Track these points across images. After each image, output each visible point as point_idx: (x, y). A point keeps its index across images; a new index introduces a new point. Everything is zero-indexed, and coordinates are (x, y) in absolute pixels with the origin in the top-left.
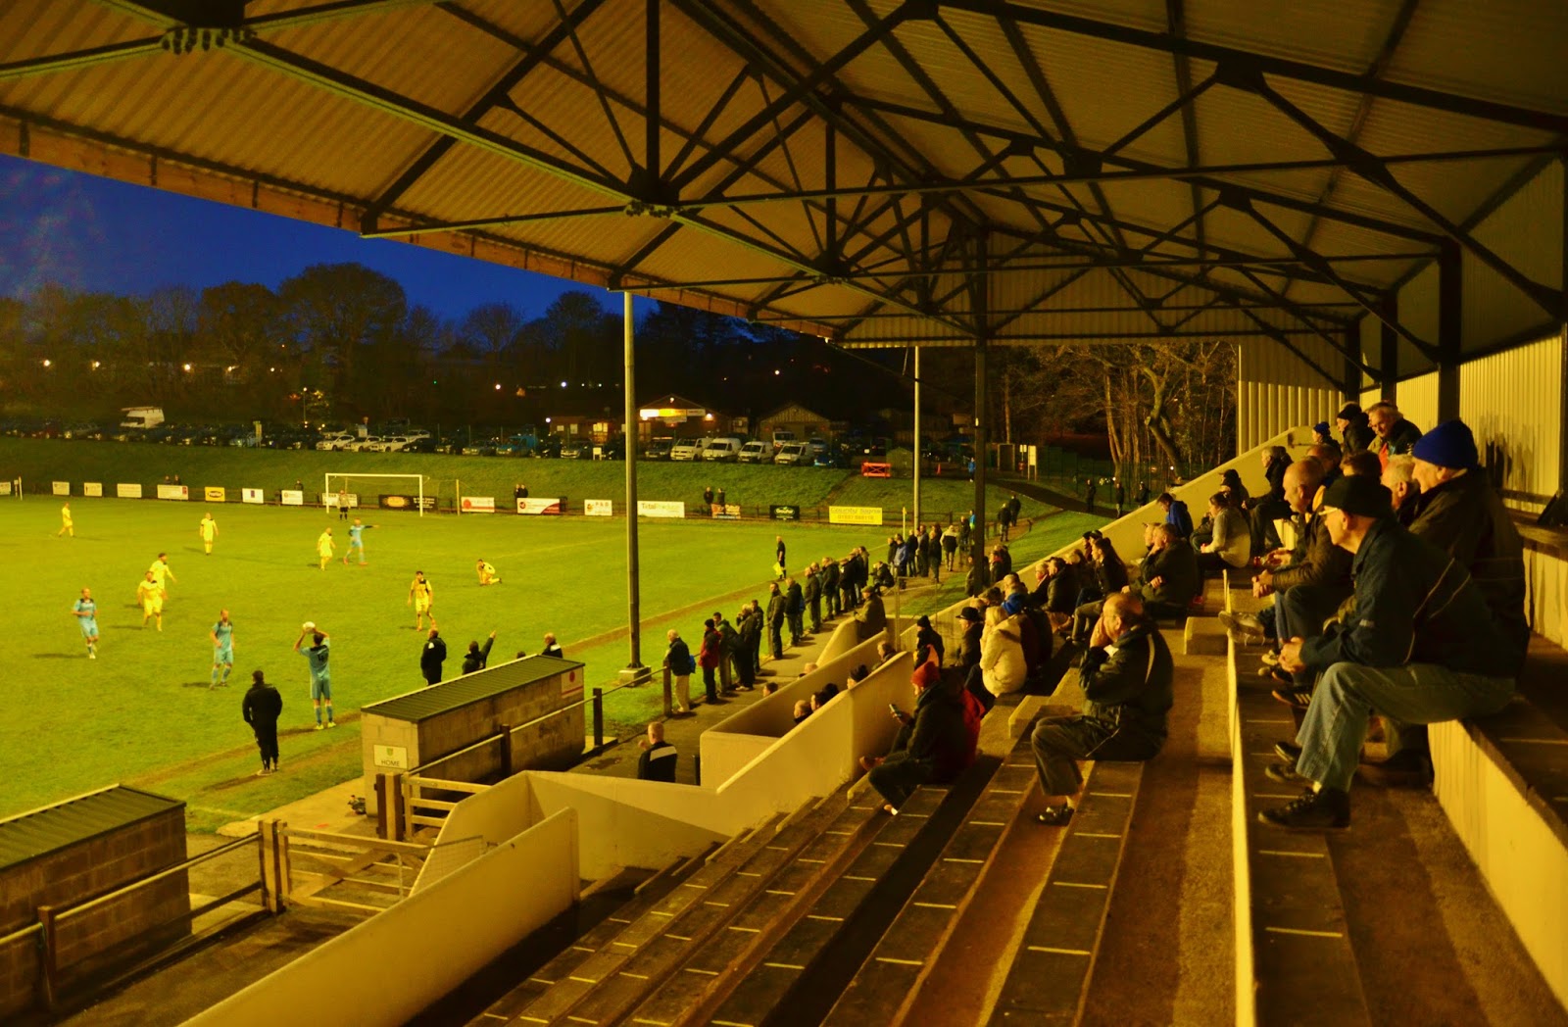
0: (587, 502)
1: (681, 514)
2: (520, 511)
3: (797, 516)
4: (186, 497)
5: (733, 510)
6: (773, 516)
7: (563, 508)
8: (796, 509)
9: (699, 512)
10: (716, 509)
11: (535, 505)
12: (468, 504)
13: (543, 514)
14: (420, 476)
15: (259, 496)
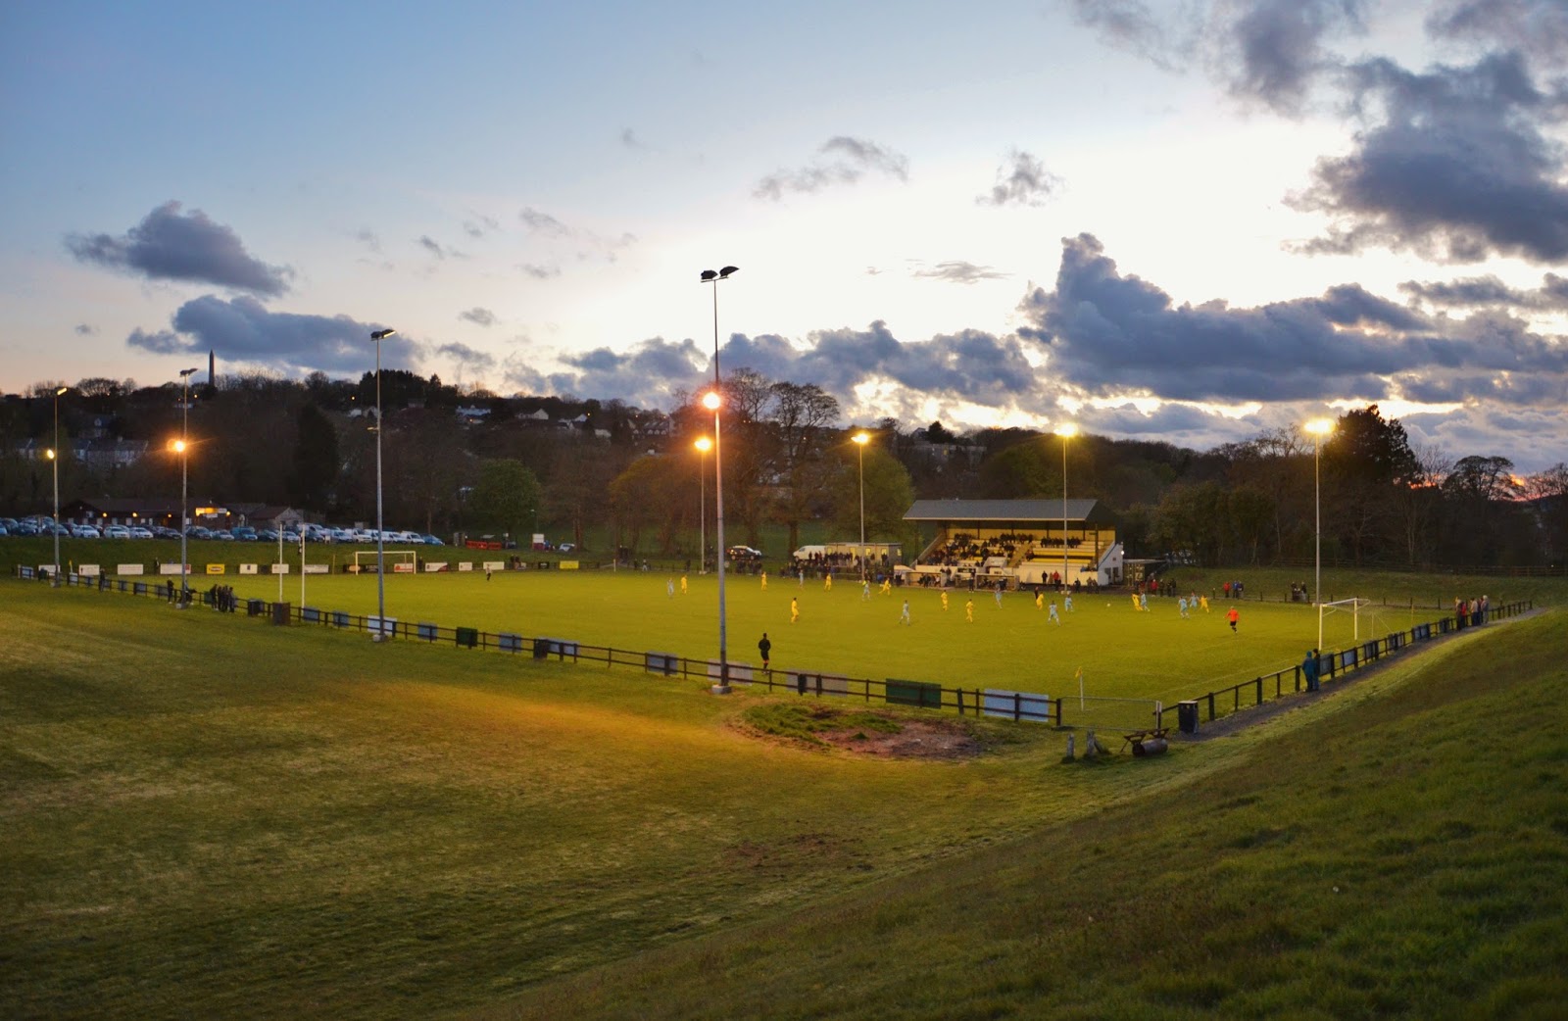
0: (461, 564)
1: (503, 568)
2: (427, 570)
3: (548, 567)
5: (524, 564)
6: (540, 567)
7: (448, 568)
8: (548, 563)
9: (511, 566)
10: (517, 564)
11: (434, 567)
12: (398, 568)
13: (439, 571)
15: (254, 568)
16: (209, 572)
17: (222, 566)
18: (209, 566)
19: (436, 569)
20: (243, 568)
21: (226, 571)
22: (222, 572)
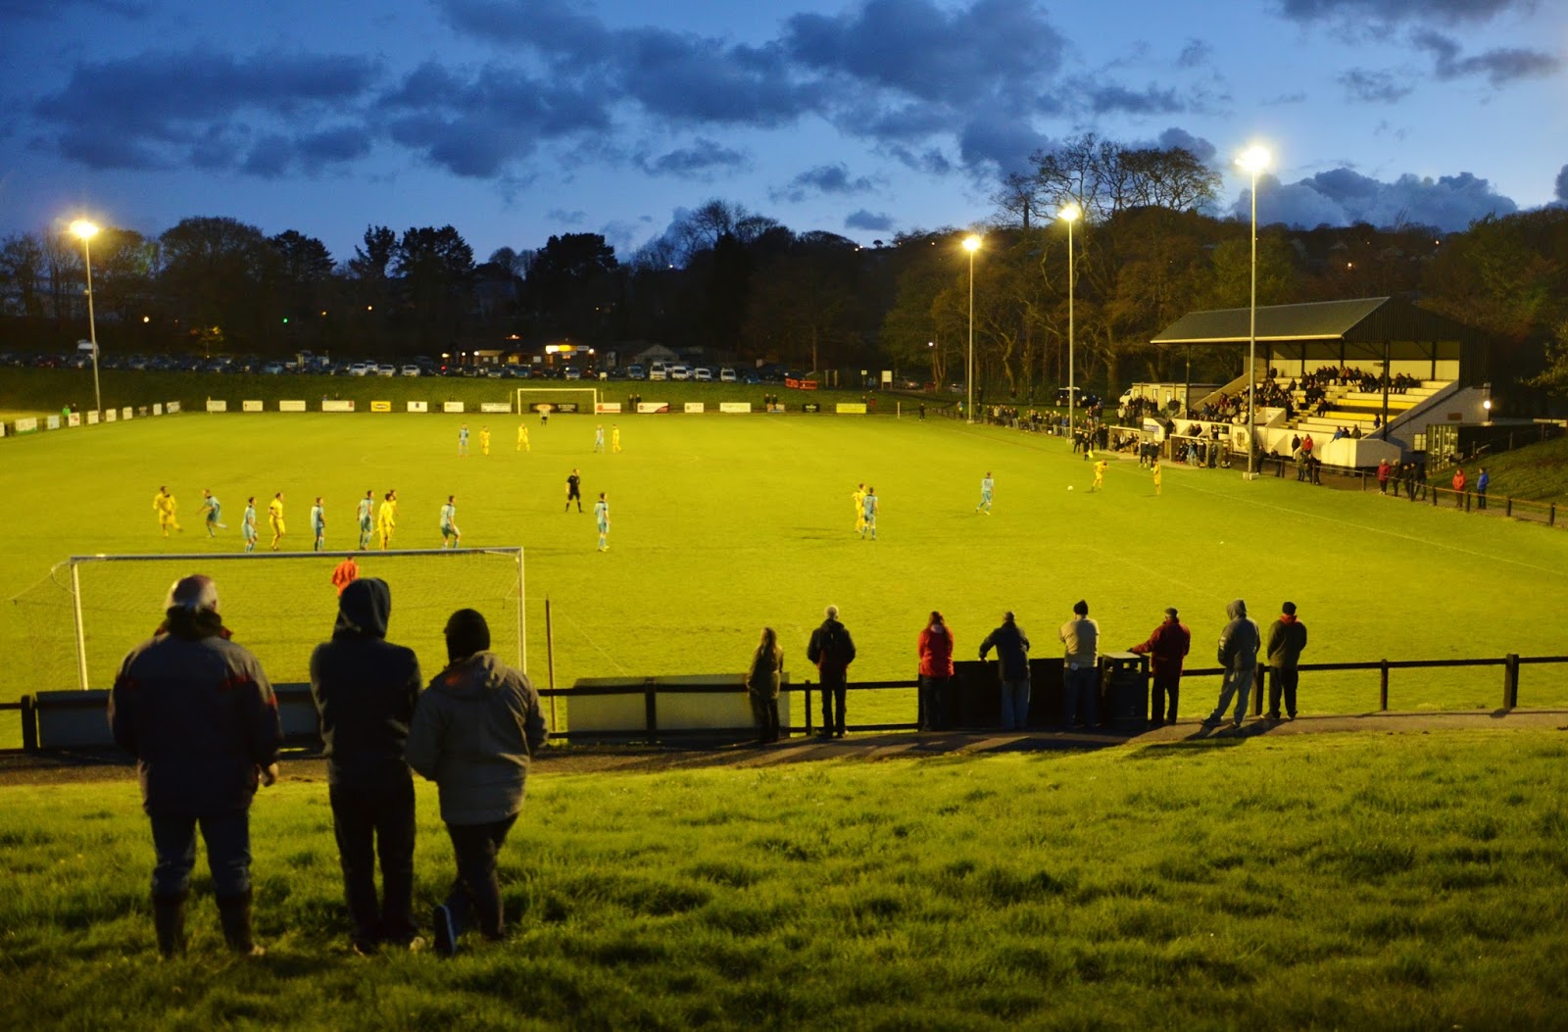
0: (687, 404)
1: (748, 410)
2: (639, 411)
4: (352, 409)
5: (780, 407)
7: (670, 409)
9: (760, 408)
10: (770, 407)
11: (649, 407)
12: (601, 408)
13: (657, 412)
14: (595, 390)
15: (423, 406)
16: (373, 409)
17: (388, 403)
18: (374, 404)
19: (653, 411)
20: (411, 406)
21: (392, 408)
22: (389, 409)
